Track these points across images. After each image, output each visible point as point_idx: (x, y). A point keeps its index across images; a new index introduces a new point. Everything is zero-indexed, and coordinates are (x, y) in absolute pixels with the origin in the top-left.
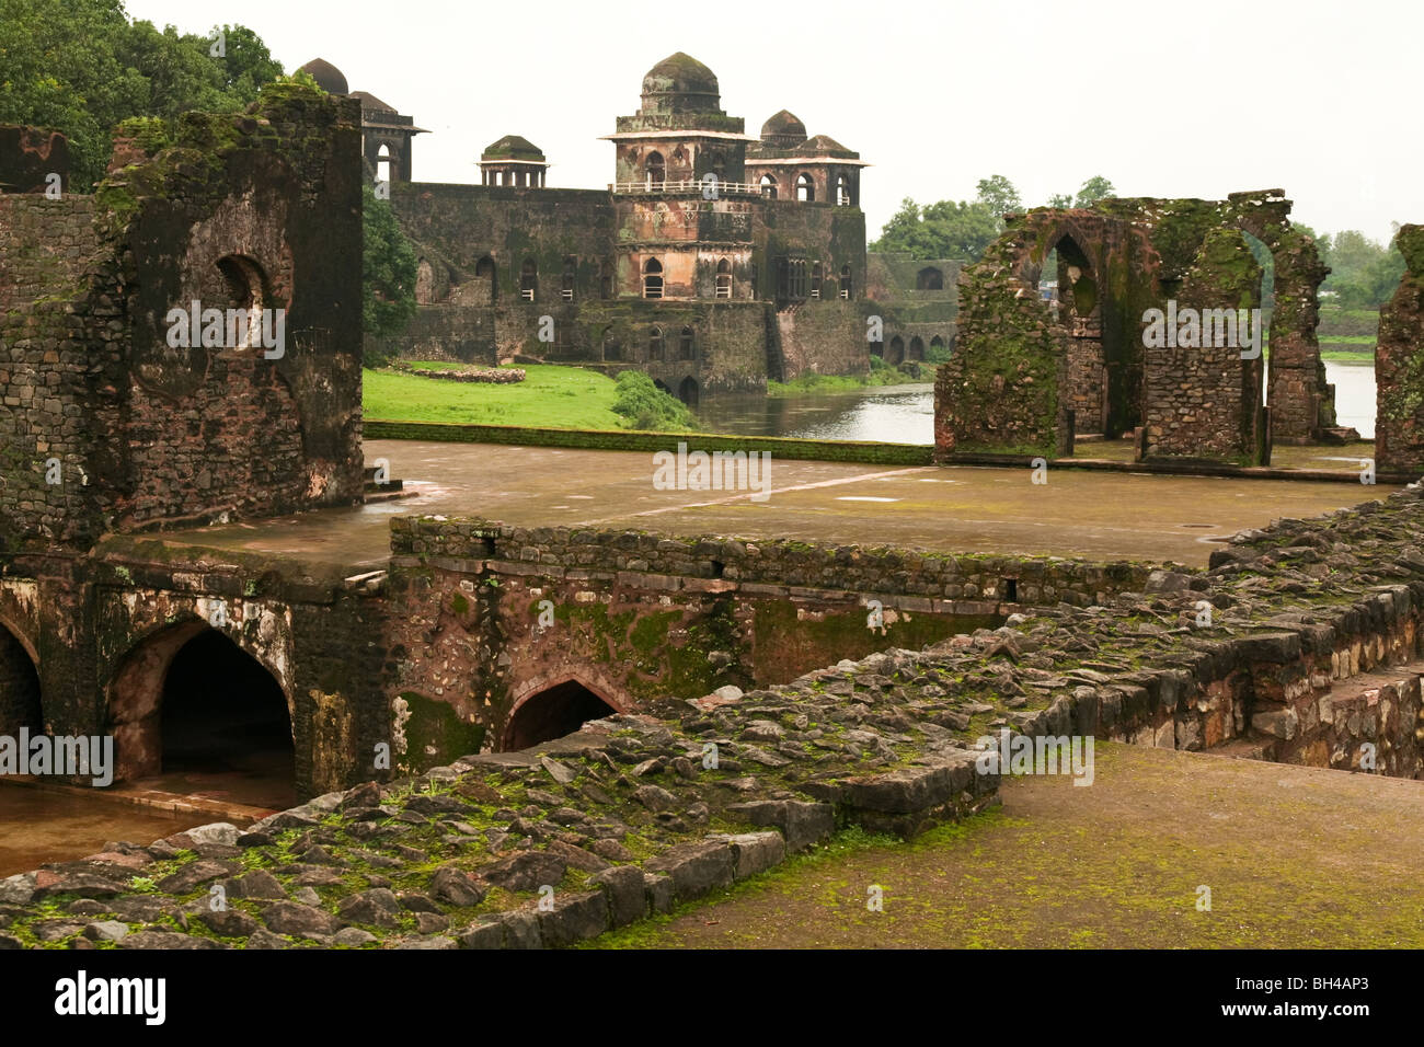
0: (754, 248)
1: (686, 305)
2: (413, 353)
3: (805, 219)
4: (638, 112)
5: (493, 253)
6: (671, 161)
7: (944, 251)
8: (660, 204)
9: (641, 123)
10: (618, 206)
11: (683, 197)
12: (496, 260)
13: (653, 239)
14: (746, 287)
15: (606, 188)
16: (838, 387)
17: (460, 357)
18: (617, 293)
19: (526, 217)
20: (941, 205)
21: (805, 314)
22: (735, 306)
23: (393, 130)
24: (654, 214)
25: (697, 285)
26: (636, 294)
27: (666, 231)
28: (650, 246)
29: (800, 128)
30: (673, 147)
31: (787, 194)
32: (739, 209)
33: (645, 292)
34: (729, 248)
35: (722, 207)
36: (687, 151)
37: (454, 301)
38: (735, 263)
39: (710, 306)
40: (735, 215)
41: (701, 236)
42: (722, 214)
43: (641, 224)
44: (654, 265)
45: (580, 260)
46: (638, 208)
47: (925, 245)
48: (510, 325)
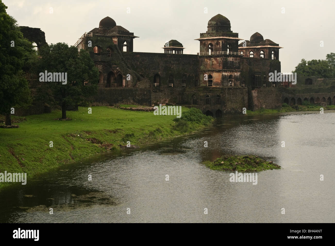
0: (241, 71)
1: (219, 88)
2: (123, 102)
3: (261, 63)
4: (207, 32)
5: (159, 73)
6: (215, 46)
7: (313, 74)
8: (212, 59)
9: (207, 35)
10: (200, 59)
11: (218, 56)
12: (160, 75)
13: (210, 69)
14: (238, 83)
15: (197, 54)
16: (270, 112)
17: (139, 103)
18: (200, 85)
19: (170, 62)
20: (313, 61)
21: (261, 91)
22: (234, 88)
23: (127, 37)
24: (210, 61)
25: (222, 82)
26: (205, 85)
27: (214, 66)
28: (209, 71)
29: (261, 37)
30: (216, 42)
31: (257, 56)
32: (236, 60)
33: (208, 84)
34: (233, 71)
35: (230, 59)
36: (220, 43)
37: (137, 86)
38: (235, 76)
39: (226, 89)
40: (235, 61)
41: (223, 68)
42: (230, 61)
43: (207, 64)
44: (210, 77)
45: (188, 75)
46: (206, 60)
47: (308, 72)
48: (165, 94)
